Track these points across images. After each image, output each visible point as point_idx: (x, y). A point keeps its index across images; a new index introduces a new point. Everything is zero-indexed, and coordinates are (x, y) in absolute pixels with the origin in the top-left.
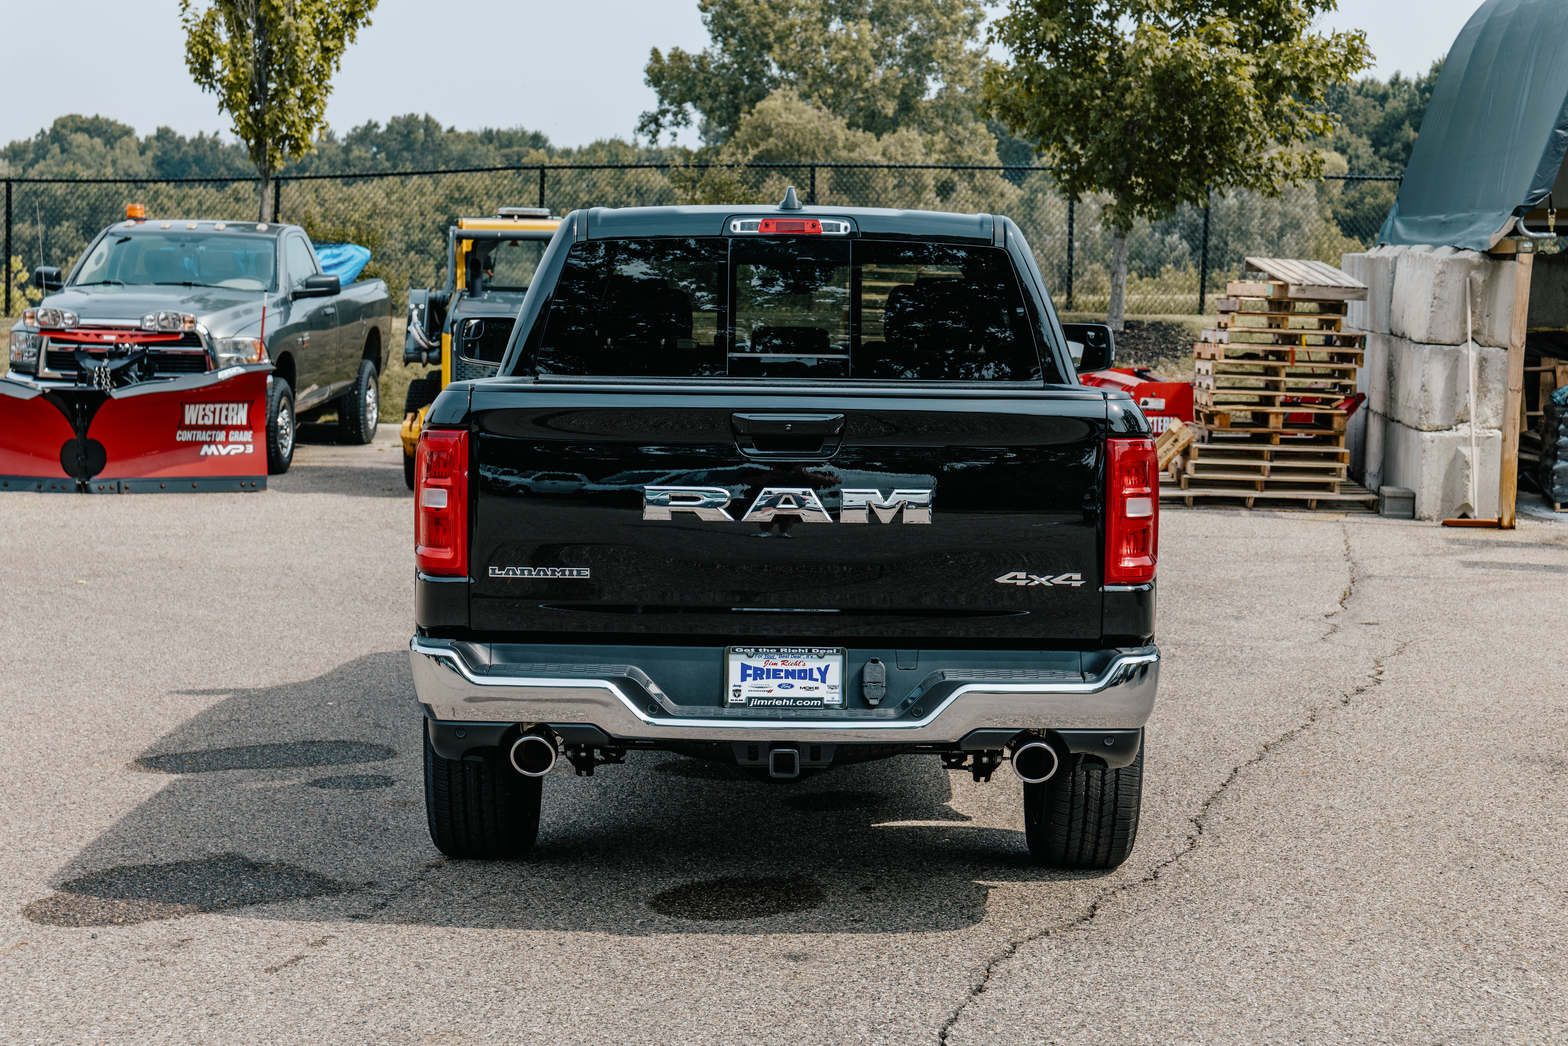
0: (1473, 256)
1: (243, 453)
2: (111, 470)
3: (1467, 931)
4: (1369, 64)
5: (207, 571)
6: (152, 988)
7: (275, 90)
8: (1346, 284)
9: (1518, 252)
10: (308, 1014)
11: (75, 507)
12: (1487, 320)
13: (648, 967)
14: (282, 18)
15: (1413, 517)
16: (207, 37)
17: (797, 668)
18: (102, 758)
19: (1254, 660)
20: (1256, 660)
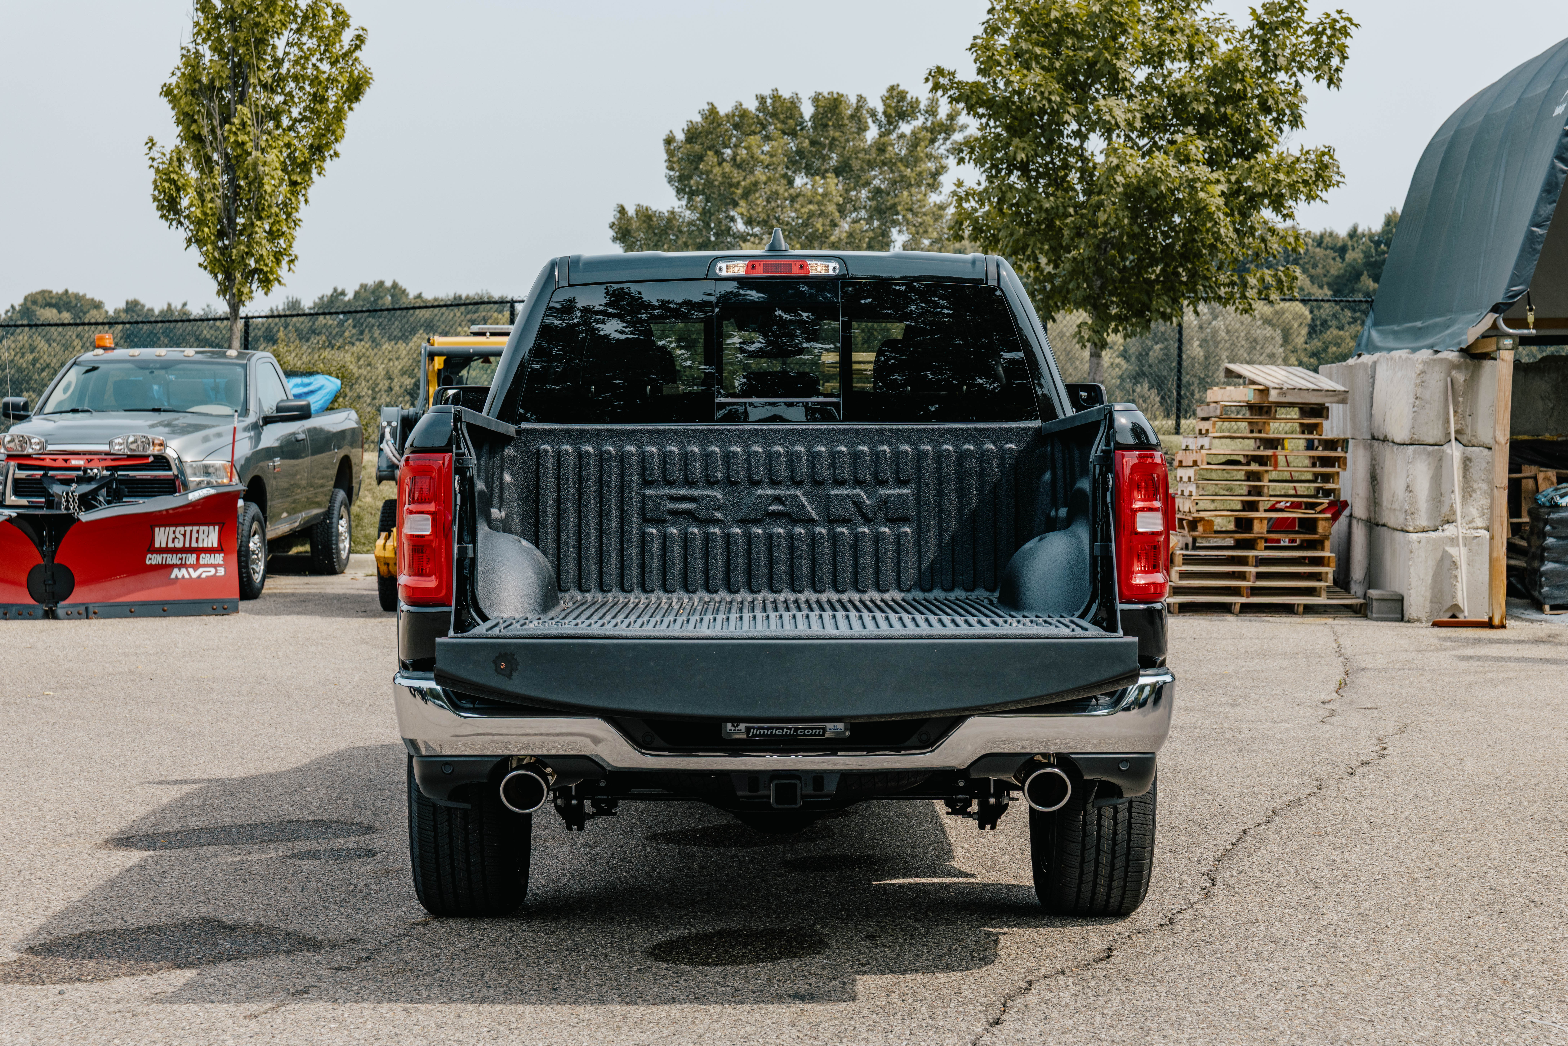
0: (1453, 355)
1: (214, 576)
2: (80, 595)
3: (1503, 968)
4: (1339, 182)
5: (178, 681)
7: (243, 225)
8: (1326, 387)
9: (1499, 349)
11: (42, 631)
12: (1469, 419)
14: (250, 154)
15: (1402, 620)
16: (174, 174)
18: (69, 839)
19: (1254, 739)
20: (1256, 739)
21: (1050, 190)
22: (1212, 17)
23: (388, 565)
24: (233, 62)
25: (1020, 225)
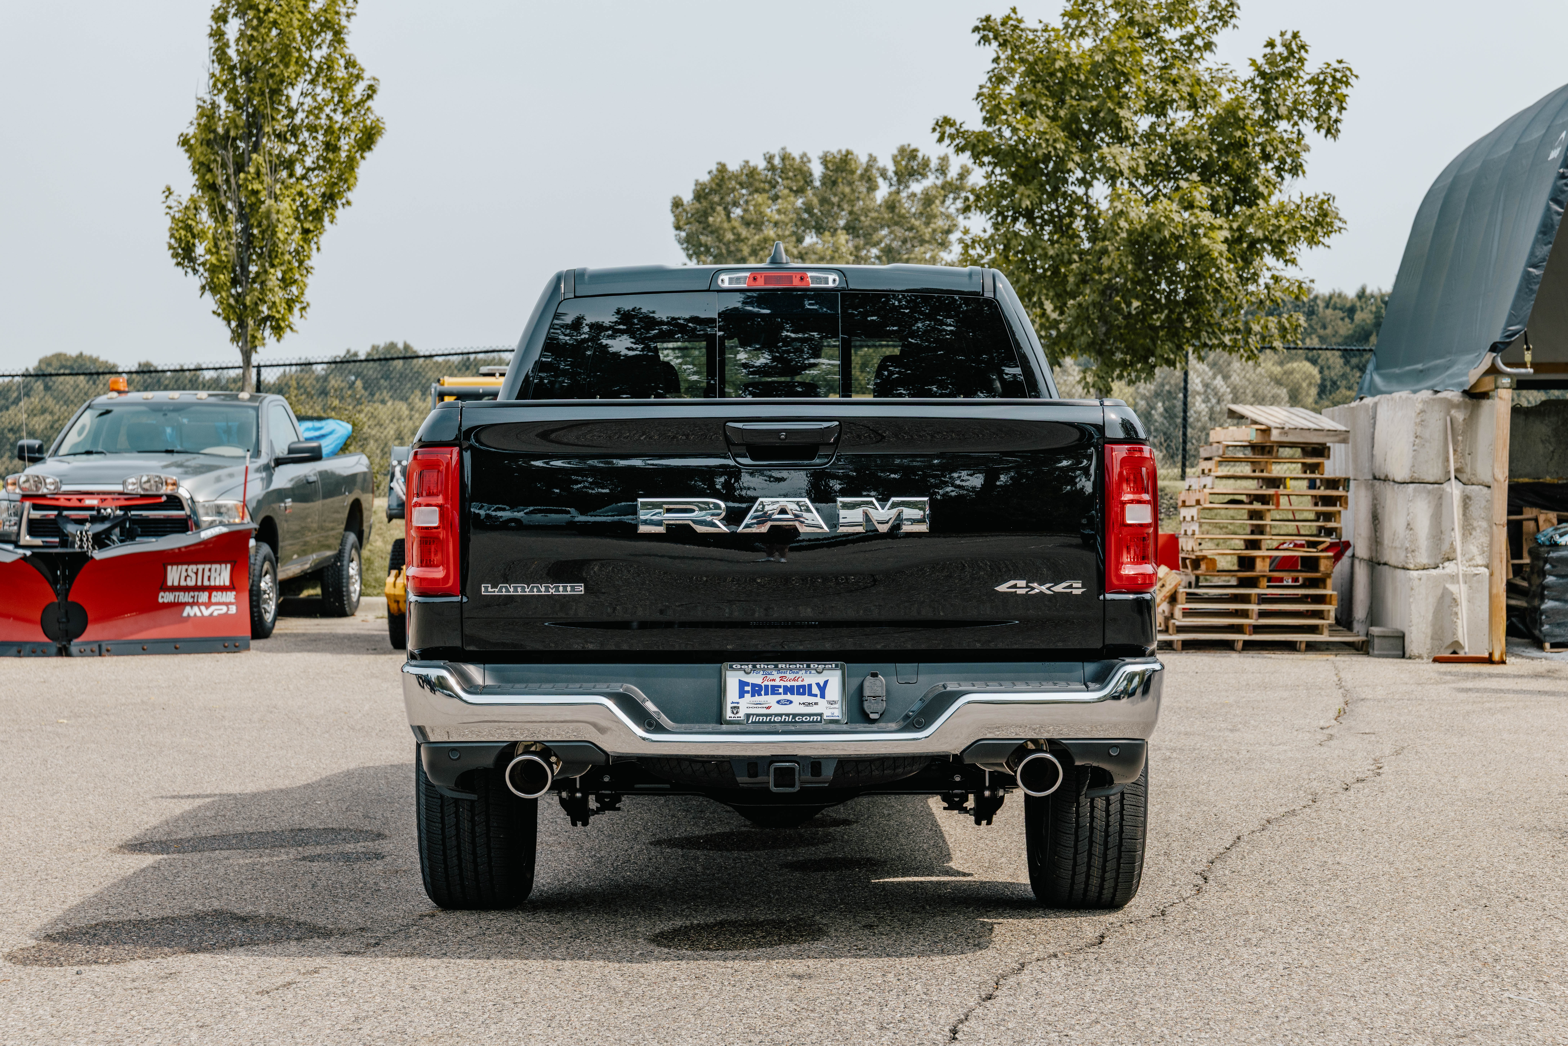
0: (1454, 395)
1: (226, 613)
2: (93, 633)
3: (1484, 952)
4: (1340, 228)
5: (190, 711)
6: (140, 1008)
7: (256, 272)
8: (1327, 427)
9: (1497, 388)
10: (302, 1024)
11: (55, 667)
12: (1468, 458)
13: (649, 985)
14: (264, 202)
15: (1403, 656)
16: (190, 222)
17: (795, 684)
18: (85, 845)
19: (1251, 759)
20: (1253, 759)
21: (1056, 237)
22: (1215, 67)
23: (398, 602)
24: (248, 112)
25: (1026, 272)
